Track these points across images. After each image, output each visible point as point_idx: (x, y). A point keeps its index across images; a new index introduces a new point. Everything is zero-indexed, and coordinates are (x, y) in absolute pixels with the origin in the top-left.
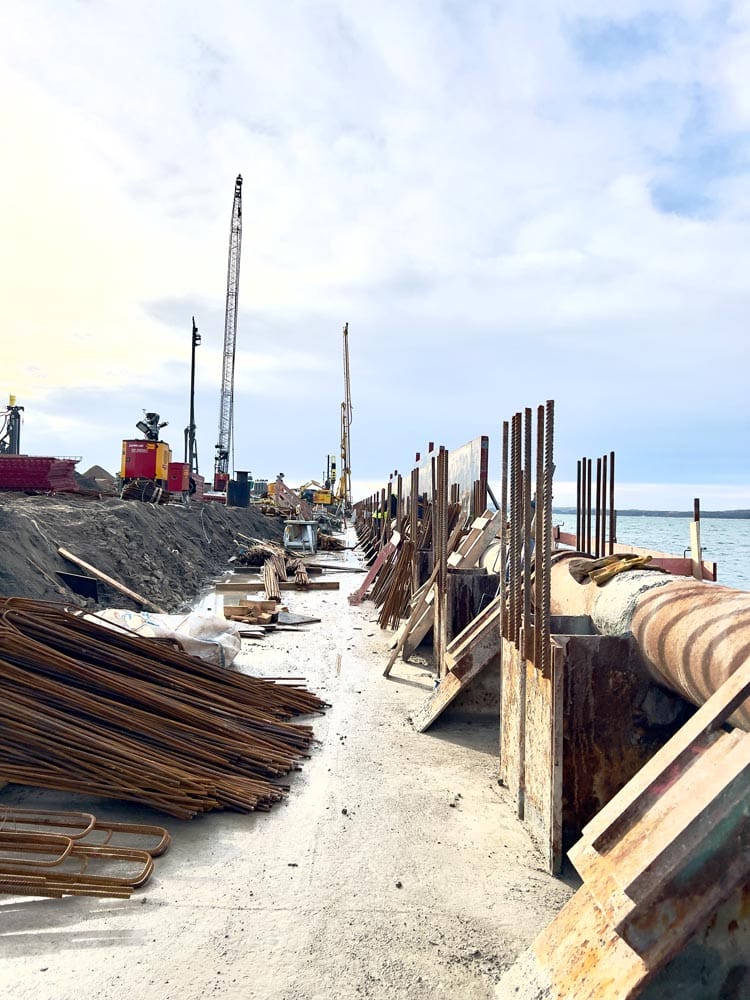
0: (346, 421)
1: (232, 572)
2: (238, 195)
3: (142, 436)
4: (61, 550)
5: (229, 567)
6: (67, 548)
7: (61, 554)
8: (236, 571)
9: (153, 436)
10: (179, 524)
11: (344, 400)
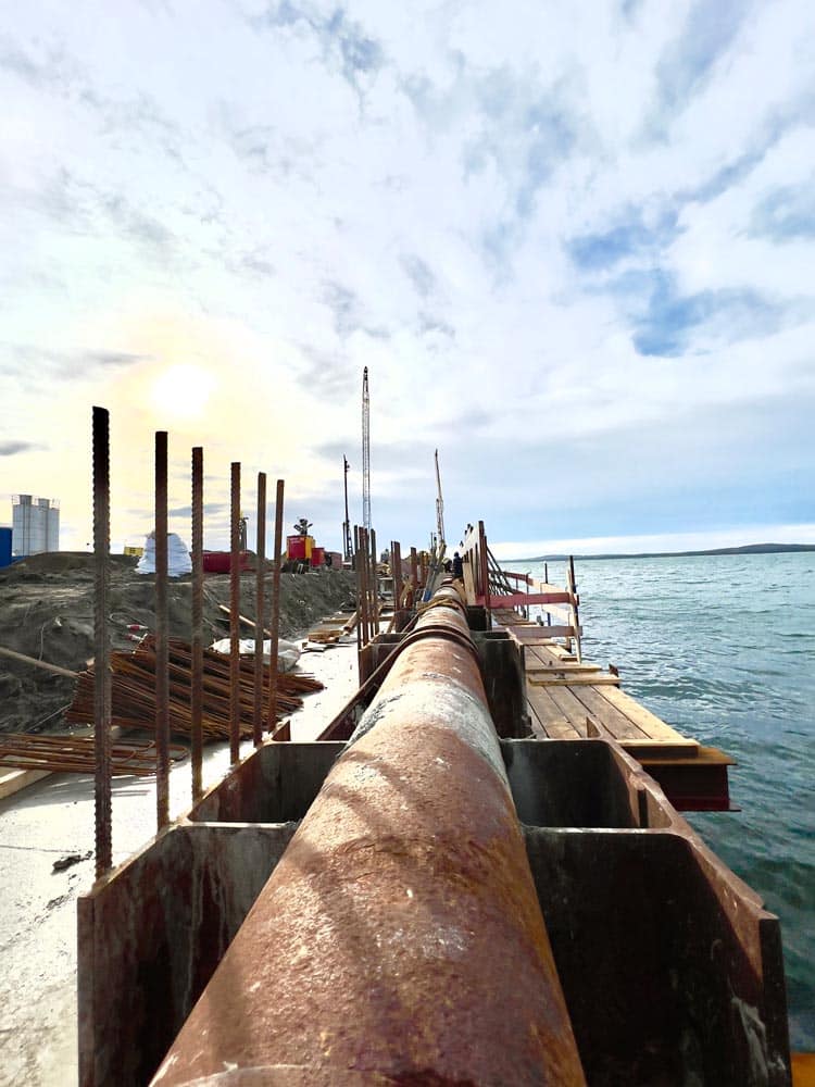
0: (440, 510)
1: (340, 613)
2: (366, 379)
3: (298, 533)
4: (222, 607)
5: (340, 610)
6: (225, 605)
7: (222, 610)
8: (343, 612)
9: (304, 533)
10: (310, 585)
11: (437, 497)
